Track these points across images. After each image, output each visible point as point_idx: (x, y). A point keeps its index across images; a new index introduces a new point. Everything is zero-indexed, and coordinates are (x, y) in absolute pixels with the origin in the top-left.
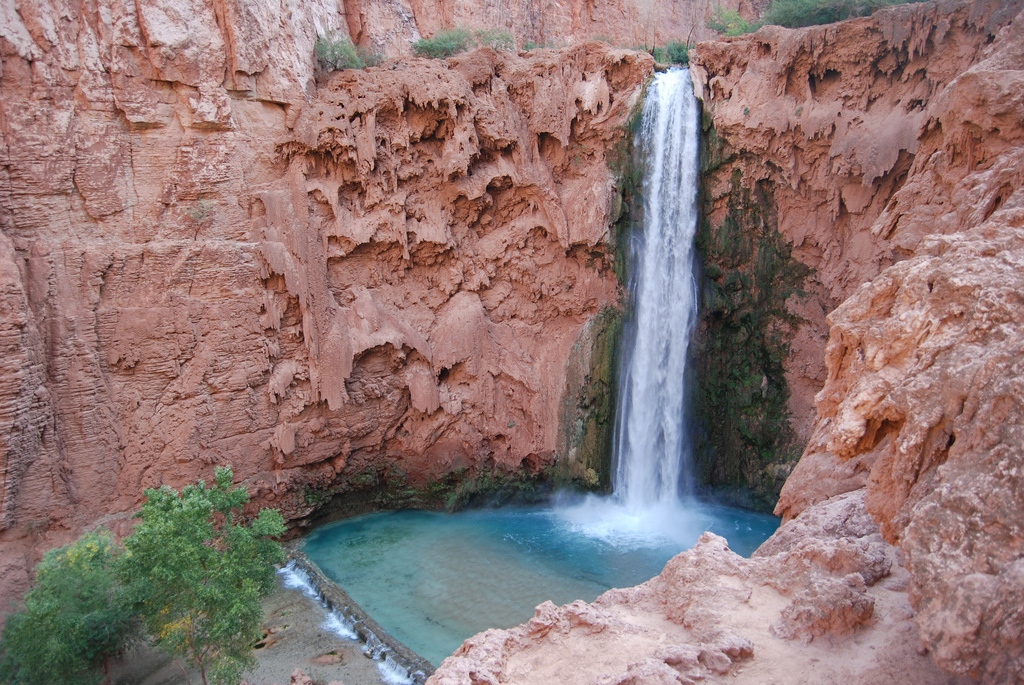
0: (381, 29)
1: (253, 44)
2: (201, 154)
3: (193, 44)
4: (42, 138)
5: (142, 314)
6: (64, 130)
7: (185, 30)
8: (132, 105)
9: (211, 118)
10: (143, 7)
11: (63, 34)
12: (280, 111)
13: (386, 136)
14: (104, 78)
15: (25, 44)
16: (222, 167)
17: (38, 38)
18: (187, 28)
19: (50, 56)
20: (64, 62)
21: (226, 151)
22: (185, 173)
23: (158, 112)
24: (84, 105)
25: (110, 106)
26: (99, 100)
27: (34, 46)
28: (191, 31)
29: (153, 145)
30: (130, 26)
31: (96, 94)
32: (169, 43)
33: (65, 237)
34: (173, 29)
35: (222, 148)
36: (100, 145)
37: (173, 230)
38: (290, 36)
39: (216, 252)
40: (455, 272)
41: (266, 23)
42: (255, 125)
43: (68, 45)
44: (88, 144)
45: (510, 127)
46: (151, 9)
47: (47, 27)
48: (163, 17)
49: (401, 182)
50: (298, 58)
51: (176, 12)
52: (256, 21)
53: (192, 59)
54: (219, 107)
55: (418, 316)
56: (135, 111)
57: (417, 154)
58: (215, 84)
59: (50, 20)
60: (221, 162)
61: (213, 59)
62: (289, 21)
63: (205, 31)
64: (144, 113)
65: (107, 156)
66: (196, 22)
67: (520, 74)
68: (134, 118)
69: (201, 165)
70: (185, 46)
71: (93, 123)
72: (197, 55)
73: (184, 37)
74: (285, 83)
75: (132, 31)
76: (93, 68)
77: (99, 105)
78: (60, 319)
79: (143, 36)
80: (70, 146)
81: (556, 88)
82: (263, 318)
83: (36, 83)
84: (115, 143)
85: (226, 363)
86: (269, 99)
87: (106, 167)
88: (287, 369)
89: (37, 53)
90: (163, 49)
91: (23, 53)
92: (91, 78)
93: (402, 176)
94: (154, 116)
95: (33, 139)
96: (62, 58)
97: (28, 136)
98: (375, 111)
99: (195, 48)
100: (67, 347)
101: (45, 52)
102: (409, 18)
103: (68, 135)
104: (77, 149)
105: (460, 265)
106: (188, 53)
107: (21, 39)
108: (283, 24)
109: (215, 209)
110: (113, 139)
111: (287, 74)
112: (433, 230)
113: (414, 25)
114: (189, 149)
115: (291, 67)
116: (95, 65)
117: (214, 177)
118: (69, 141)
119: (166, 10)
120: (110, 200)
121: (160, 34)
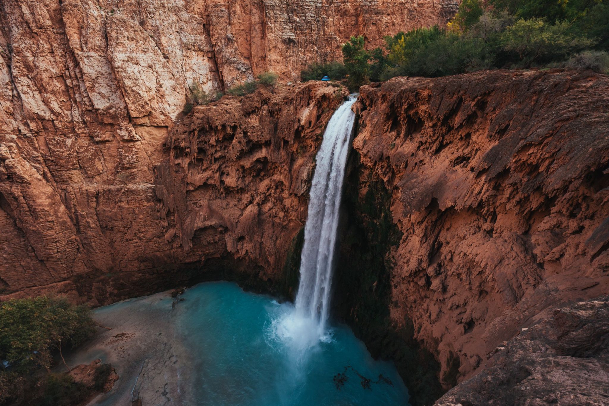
0: (230, 77)
1: (139, 104)
2: (125, 152)
3: (113, 107)
4: (61, 150)
5: (110, 212)
6: (69, 146)
7: (108, 101)
8: (95, 134)
9: (126, 138)
10: (89, 93)
11: (63, 108)
12: (165, 129)
13: (206, 140)
14: (83, 124)
15: (48, 115)
16: (134, 157)
17: (52, 111)
18: (109, 100)
19: (59, 118)
20: (66, 119)
21: (136, 150)
22: (121, 159)
23: (107, 136)
24: (77, 136)
25: (88, 135)
26: (82, 133)
27: (52, 115)
28: (111, 101)
29: (109, 148)
30: (86, 102)
31: (81, 131)
32: (101, 108)
33: (81, 184)
34: (103, 102)
35: (134, 149)
36: (87, 151)
37: (119, 181)
38: (162, 96)
39: (134, 191)
40: (247, 197)
41: (145, 93)
42: (152, 136)
43: (66, 112)
44: (82, 150)
45: (265, 134)
46: (93, 94)
47: (54, 107)
48: (99, 97)
49: (216, 160)
50: (169, 105)
51: (103, 94)
52: (138, 93)
53: (114, 113)
54: (129, 133)
55: (233, 212)
56: (97, 136)
57: (223, 147)
58: (125, 123)
59: (55, 103)
60: (134, 155)
61: (122, 113)
62: (161, 89)
63: (118, 100)
64: (101, 137)
65: (90, 155)
66: (114, 97)
67: (276, 104)
68: (97, 139)
69: (126, 156)
70: (110, 108)
71: (84, 142)
72: (115, 111)
73: (108, 105)
74: (163, 117)
75: (88, 104)
76: (77, 120)
77: (83, 135)
78: (78, 214)
79: (92, 105)
80: (73, 152)
81: (290, 112)
82: (159, 214)
83: (56, 128)
84: (92, 149)
85: (144, 229)
86: (156, 125)
87: (90, 158)
88: (172, 231)
89: (54, 117)
90: (100, 111)
91: (47, 118)
92: (77, 125)
93: (216, 157)
94: (105, 138)
95: (58, 151)
96: (65, 118)
97: (56, 150)
98: (197, 129)
99: (114, 109)
100: (83, 222)
101: (57, 116)
102: (247, 69)
103: (72, 148)
104: (77, 152)
105: (249, 193)
106: (111, 111)
107: (45, 113)
108: (158, 91)
109: (135, 173)
110: (91, 147)
111: (163, 113)
112: (231, 181)
113: (250, 72)
114: (121, 150)
115: (164, 110)
116: (78, 119)
117: (132, 161)
118: (72, 150)
119: (99, 93)
120: (95, 170)
121: (98, 104)
